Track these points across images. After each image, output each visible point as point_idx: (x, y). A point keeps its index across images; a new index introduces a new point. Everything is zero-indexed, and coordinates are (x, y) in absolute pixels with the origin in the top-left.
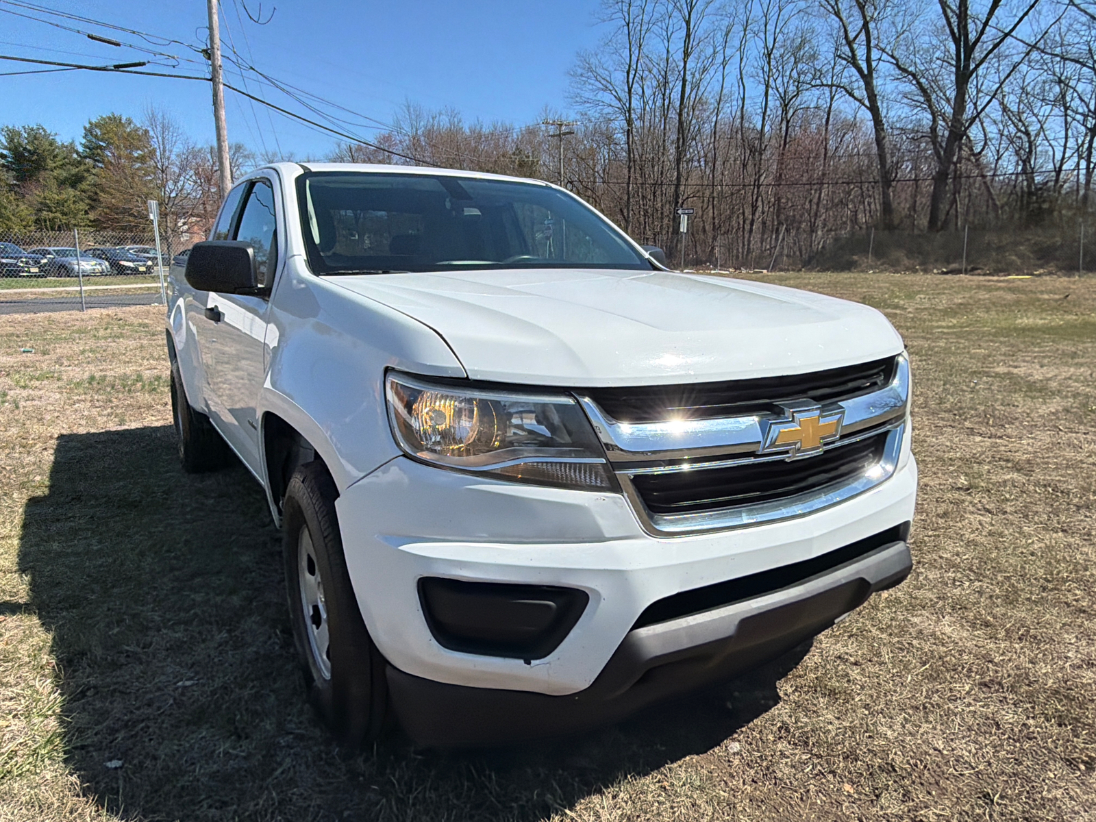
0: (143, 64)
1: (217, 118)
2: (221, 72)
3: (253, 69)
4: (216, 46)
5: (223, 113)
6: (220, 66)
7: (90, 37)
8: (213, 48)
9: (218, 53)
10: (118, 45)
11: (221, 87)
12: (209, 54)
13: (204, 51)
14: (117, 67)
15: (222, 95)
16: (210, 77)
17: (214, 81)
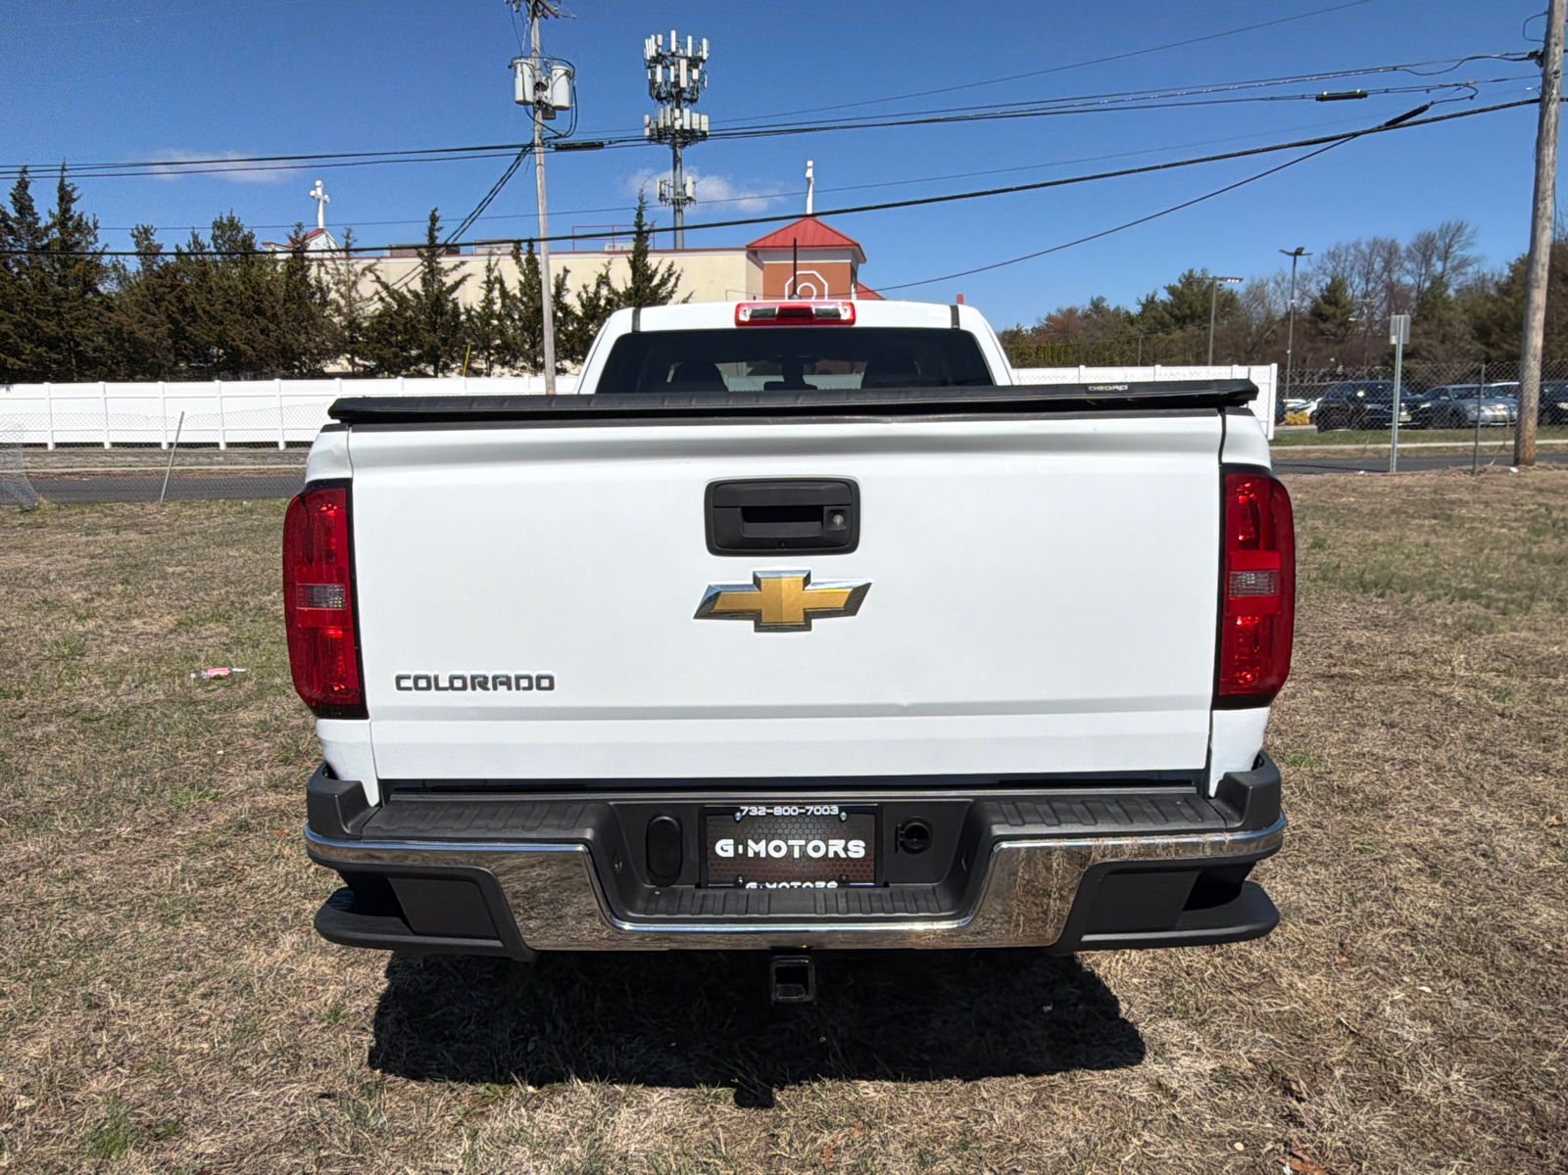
0: (1427, 107)
1: (1539, 163)
2: (1557, 82)
4: (1554, 40)
5: (1549, 152)
6: (1556, 72)
7: (1321, 98)
8: (1549, 43)
9: (1558, 50)
10: (1363, 95)
11: (1553, 107)
12: (1541, 58)
13: (1532, 55)
14: (1393, 124)
15: (1553, 120)
16: (1538, 97)
17: (1543, 101)
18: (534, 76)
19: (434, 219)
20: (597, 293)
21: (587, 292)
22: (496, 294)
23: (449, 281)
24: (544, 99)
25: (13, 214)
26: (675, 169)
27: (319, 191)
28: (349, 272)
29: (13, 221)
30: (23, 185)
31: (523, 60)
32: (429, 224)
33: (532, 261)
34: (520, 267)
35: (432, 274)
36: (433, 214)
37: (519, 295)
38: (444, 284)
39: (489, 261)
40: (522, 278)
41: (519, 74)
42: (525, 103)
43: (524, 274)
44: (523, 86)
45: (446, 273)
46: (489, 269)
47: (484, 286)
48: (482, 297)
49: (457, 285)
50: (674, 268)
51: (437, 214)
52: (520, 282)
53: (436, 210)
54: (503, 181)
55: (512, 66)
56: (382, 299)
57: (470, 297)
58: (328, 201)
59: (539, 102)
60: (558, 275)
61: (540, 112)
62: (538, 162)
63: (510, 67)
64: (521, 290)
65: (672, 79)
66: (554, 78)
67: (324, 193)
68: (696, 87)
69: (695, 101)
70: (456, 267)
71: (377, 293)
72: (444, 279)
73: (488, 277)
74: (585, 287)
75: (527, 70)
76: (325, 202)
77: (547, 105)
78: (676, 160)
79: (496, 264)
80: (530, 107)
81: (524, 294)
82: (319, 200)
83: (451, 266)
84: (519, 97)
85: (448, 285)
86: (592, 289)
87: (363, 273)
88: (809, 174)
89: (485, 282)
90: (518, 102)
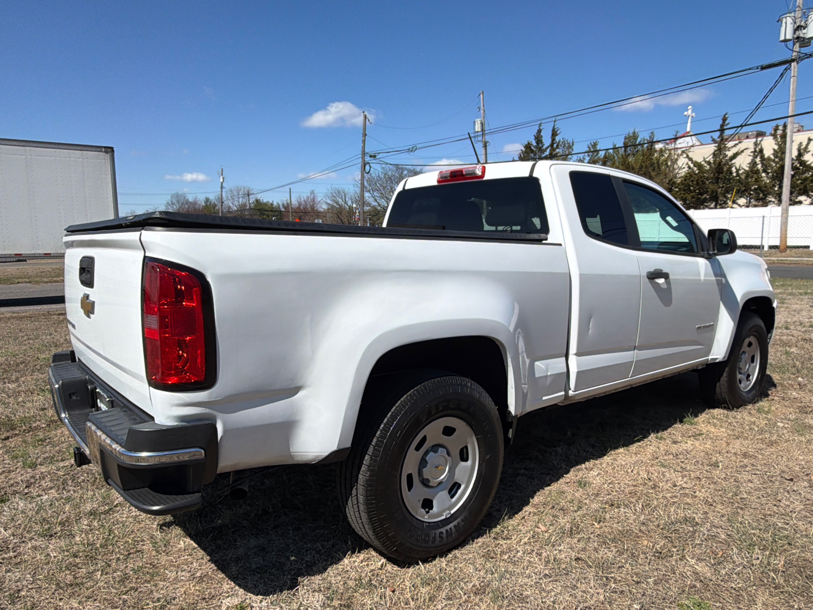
18: (795, 23)
19: (724, 119)
22: (758, 160)
23: (730, 154)
24: (802, 35)
25: (534, 144)
27: (690, 112)
28: (675, 154)
29: (534, 147)
30: (539, 131)
31: (788, 15)
32: (721, 122)
33: (784, 136)
34: (776, 140)
35: (720, 151)
36: (725, 116)
37: (772, 157)
38: (727, 156)
39: (757, 141)
40: (776, 147)
41: (784, 25)
42: (786, 41)
43: (778, 145)
44: (787, 30)
45: (729, 149)
46: (756, 144)
47: (752, 154)
48: (750, 161)
49: (735, 156)
51: (727, 116)
52: (774, 150)
53: (726, 114)
54: (771, 90)
55: (780, 21)
56: (689, 167)
57: (743, 163)
58: (694, 116)
59: (798, 38)
60: (801, 144)
61: (797, 45)
62: (792, 75)
63: (778, 21)
64: (773, 154)
66: (810, 20)
67: (692, 113)
70: (735, 145)
71: (687, 164)
72: (727, 153)
73: (755, 149)
75: (789, 20)
76: (692, 117)
77: (804, 38)
79: (761, 140)
80: (790, 44)
81: (776, 157)
82: (689, 116)
83: (733, 145)
84: (782, 38)
85: (729, 156)
87: (681, 155)
89: (752, 152)
90: (780, 42)
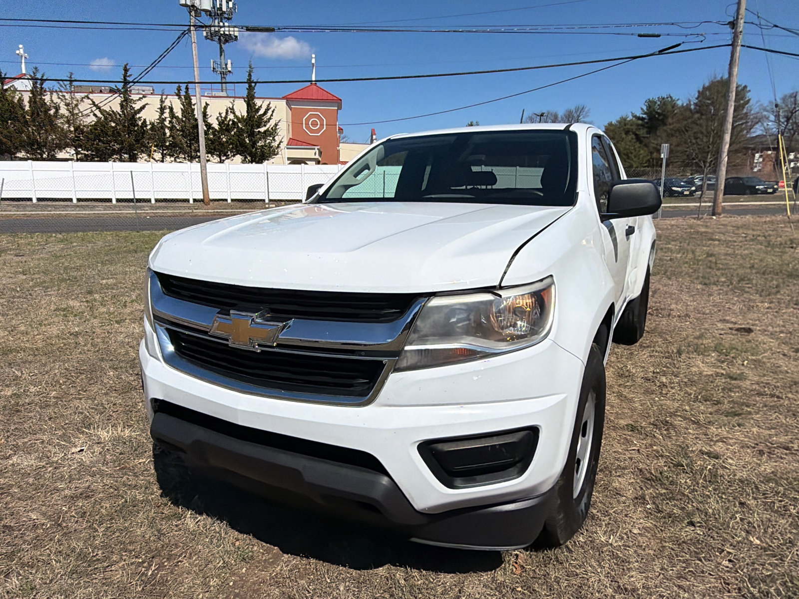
0: (679, 45)
2: (741, 37)
3: (777, 26)
4: (740, 17)
6: (741, 32)
7: (640, 36)
8: (737, 18)
9: (742, 21)
10: (658, 36)
11: (739, 48)
12: (733, 24)
13: (729, 23)
14: (661, 52)
15: (738, 54)
16: (730, 43)
17: (733, 45)
19: (126, 70)
20: (226, 118)
21: (221, 117)
22: (167, 114)
23: (137, 106)
24: (196, 4)
26: (221, 55)
27: (22, 51)
32: (123, 72)
33: (188, 98)
34: (181, 101)
35: (126, 103)
36: (126, 67)
37: (180, 117)
38: (134, 108)
39: (162, 98)
40: (183, 107)
42: (186, 5)
43: (183, 105)
45: (134, 102)
46: (162, 102)
47: (159, 110)
48: (158, 117)
49: (143, 108)
50: (270, 106)
51: (128, 67)
52: (182, 109)
53: (127, 64)
56: (95, 115)
57: (150, 115)
58: (28, 57)
59: (193, 6)
60: (203, 107)
61: (194, 12)
62: (193, 41)
64: (182, 114)
65: (218, 6)
67: (25, 52)
68: (231, 12)
69: (231, 19)
70: (140, 99)
71: (93, 111)
72: (134, 106)
73: (161, 105)
74: (220, 114)
76: (25, 58)
77: (197, 9)
78: (221, 51)
79: (166, 99)
80: (189, 8)
81: (184, 116)
82: (22, 56)
83: (137, 98)
85: (136, 109)
86: (223, 115)
87: (81, 100)
88: (313, 61)
90: (182, 5)
